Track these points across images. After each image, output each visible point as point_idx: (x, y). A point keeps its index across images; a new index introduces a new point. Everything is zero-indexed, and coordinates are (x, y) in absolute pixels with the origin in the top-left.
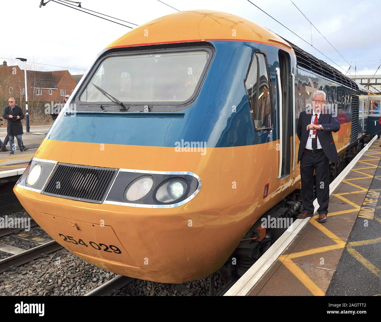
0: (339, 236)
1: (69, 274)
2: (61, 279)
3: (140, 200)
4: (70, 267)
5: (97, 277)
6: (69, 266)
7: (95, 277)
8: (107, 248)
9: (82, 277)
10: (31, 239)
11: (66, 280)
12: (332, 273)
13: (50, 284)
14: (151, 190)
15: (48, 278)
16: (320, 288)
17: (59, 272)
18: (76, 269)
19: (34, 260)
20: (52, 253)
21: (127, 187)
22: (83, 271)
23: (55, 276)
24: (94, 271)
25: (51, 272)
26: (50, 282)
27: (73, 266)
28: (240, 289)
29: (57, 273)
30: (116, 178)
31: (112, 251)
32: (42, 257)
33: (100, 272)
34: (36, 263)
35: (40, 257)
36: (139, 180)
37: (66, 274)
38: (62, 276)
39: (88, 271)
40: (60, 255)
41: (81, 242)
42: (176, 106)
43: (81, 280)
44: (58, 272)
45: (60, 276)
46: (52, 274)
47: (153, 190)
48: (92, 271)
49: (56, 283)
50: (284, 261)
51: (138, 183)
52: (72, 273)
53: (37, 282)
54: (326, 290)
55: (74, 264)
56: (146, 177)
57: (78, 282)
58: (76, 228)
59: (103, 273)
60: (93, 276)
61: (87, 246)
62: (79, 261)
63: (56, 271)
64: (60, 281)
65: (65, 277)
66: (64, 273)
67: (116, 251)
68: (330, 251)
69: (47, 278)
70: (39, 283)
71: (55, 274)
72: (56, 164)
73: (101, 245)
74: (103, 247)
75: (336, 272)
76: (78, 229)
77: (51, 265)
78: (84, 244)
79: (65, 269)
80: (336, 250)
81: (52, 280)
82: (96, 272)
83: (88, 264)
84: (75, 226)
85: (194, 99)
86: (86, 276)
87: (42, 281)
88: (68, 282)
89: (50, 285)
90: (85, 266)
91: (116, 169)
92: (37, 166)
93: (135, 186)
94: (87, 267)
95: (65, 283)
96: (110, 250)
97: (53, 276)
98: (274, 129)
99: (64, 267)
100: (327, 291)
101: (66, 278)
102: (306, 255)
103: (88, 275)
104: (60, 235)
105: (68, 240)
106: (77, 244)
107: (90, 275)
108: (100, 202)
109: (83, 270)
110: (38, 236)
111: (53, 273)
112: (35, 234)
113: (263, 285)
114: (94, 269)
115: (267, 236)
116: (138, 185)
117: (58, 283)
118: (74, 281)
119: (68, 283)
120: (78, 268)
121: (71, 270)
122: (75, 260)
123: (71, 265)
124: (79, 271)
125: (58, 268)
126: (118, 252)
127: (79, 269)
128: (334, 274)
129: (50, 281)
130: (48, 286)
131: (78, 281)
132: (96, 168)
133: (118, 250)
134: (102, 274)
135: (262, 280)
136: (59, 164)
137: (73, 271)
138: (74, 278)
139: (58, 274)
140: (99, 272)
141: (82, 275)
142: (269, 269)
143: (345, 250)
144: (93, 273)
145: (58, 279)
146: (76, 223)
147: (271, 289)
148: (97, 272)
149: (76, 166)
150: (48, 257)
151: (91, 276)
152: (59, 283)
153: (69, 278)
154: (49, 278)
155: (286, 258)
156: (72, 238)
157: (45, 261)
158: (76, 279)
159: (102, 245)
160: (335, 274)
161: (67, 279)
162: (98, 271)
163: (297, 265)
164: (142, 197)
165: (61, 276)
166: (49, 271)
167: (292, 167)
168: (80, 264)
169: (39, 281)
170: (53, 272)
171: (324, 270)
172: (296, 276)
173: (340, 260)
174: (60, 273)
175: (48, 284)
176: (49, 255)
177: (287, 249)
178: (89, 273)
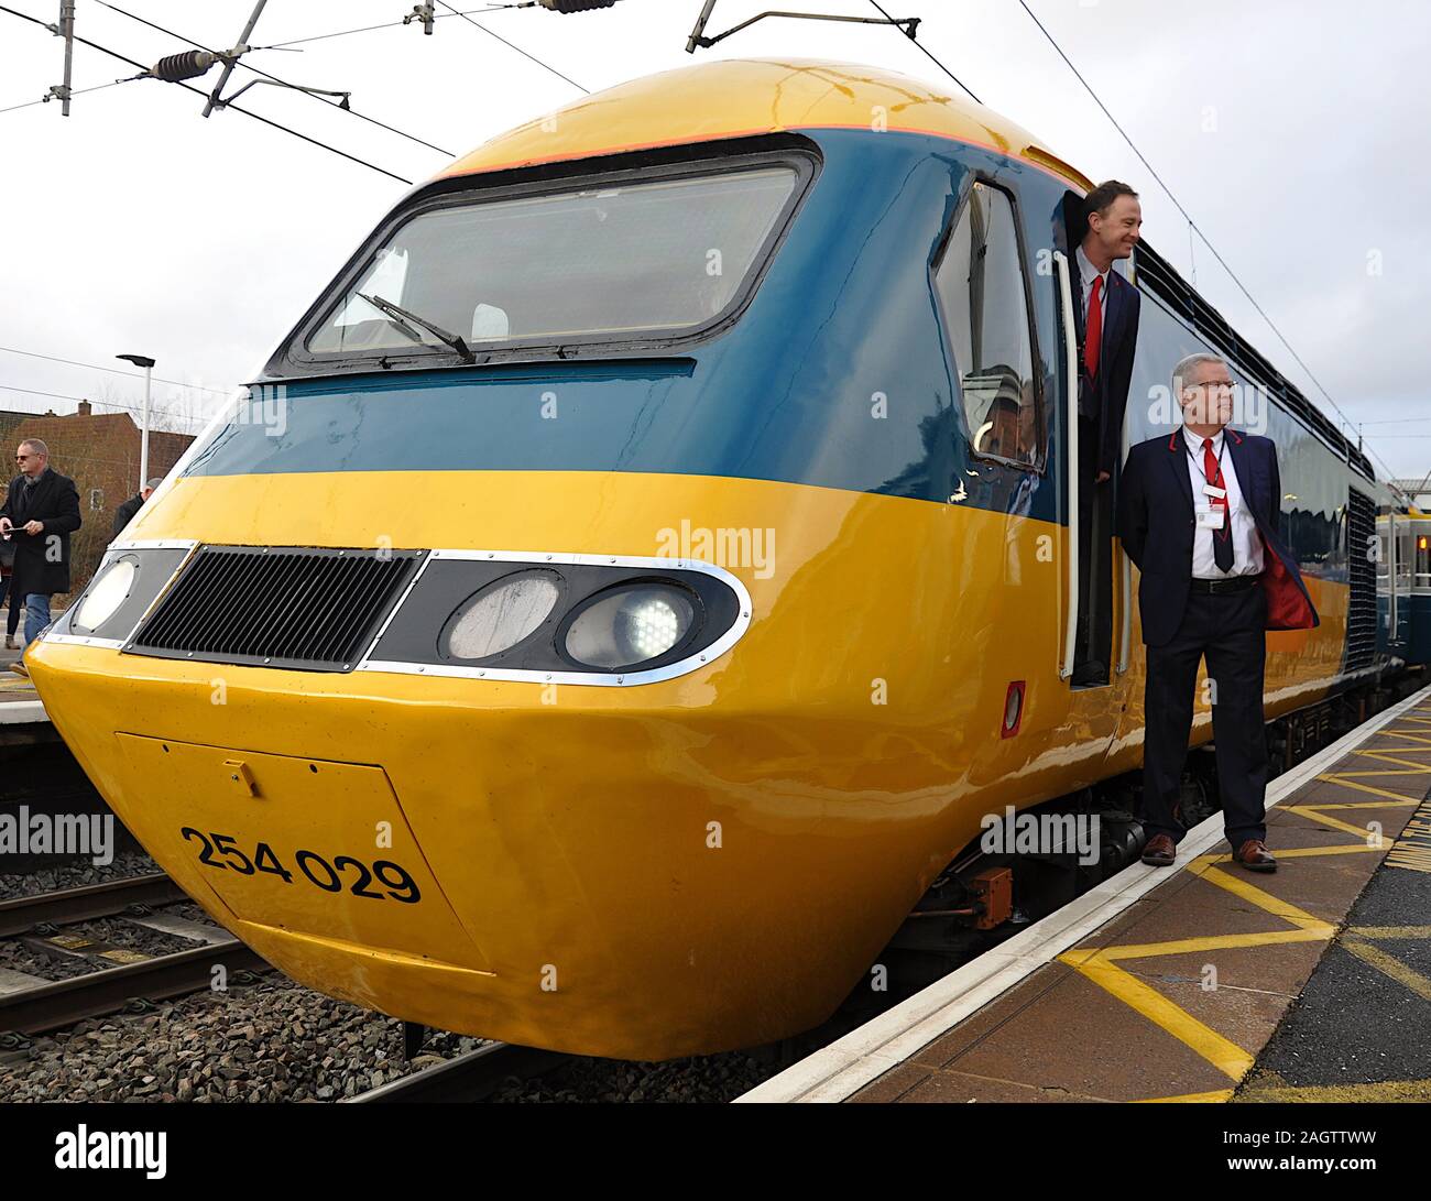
0: (1306, 909)
1: (224, 1061)
2: (192, 1078)
3: (502, 654)
4: (235, 1037)
5: (336, 1084)
6: (229, 1033)
7: (328, 1082)
8: (366, 879)
9: (276, 1079)
10: (101, 952)
11: (212, 1081)
12: (1282, 1003)
13: (146, 1090)
14: (548, 621)
15: (139, 1067)
16: (1232, 1041)
17: (187, 1052)
18: (256, 1049)
19: (98, 1018)
20: (173, 1000)
21: (456, 613)
22: (281, 1059)
23: (168, 1066)
24: (326, 1062)
25: (154, 1052)
26: (144, 1085)
27: (244, 1036)
28: (895, 1032)
29: (178, 1057)
30: (414, 580)
31: (384, 889)
32: (130, 1012)
33: (350, 1066)
34: (102, 1025)
35: (120, 1010)
36: (505, 589)
37: (212, 1061)
38: (197, 1068)
39: (304, 1060)
40: (201, 1009)
41: (267, 862)
42: (668, 343)
43: (270, 1088)
44: (182, 1054)
45: (189, 1067)
46: (157, 1056)
47: (556, 620)
48: (315, 1060)
49: (168, 1090)
50: (1081, 964)
51: (500, 600)
52: (236, 1060)
53: (95, 1080)
54: (1259, 1048)
55: (248, 1029)
56: (533, 577)
57: (255, 1092)
58: (244, 787)
59: (360, 1071)
60: (321, 1078)
61: (286, 876)
62: (270, 1023)
63: (177, 1050)
64: (184, 1084)
65: (207, 1071)
66: (206, 1057)
67: (399, 892)
68: (1275, 946)
69: (135, 1068)
70: (102, 1082)
71: (171, 1057)
72: (192, 548)
73: (340, 862)
74: (350, 876)
75: (1298, 1003)
76: (256, 790)
77: (157, 1032)
78: (278, 870)
79: (212, 1043)
80: (1298, 944)
81: (154, 1077)
82: (332, 1066)
83: (305, 1034)
84: (241, 776)
85: (734, 317)
86: (292, 1077)
87: (116, 1077)
88: (214, 1088)
89: (145, 1095)
90: (292, 1040)
91: (419, 553)
92: (119, 569)
93: (488, 606)
94: (298, 1046)
95: (206, 1092)
96: (375, 885)
97: (161, 1064)
98: (1045, 473)
99: (210, 1038)
100: (1262, 1051)
101: (213, 1075)
102: (1172, 951)
103: (299, 1075)
104: (187, 832)
105: (216, 856)
106: (249, 870)
107: (309, 1076)
108: (346, 667)
109: (283, 1051)
110: (125, 947)
111: (164, 1053)
112: (118, 942)
113: (994, 1025)
114: (327, 1055)
115: (1016, 916)
116: (499, 606)
117: (176, 1090)
118: (240, 1088)
119: (219, 1092)
120: (263, 1045)
121: (234, 1048)
122: (258, 1018)
123: (240, 1032)
124: (265, 1056)
125: (186, 1039)
126: (407, 893)
127: (268, 1051)
128: (1289, 1005)
129: (147, 1079)
130: (137, 1095)
131: (260, 1088)
132: (342, 553)
133: (408, 882)
134: (354, 1073)
135: (988, 1012)
136: (205, 548)
137: (244, 1054)
138: (244, 1077)
139: (183, 1060)
140: (345, 1067)
141: (275, 1069)
142: (1021, 984)
143: (1334, 946)
144: (322, 1067)
145: (177, 1078)
146: (250, 765)
147: (1026, 1037)
148: (339, 1068)
149: (265, 550)
150: (153, 1010)
151: (312, 1081)
152: (180, 1092)
153: (222, 1076)
154: (144, 1068)
155: (1091, 957)
156: (231, 840)
157: (141, 1022)
158: (250, 1082)
159: (346, 865)
160: (1294, 1007)
161: (215, 1078)
162: (342, 1063)
163: (1136, 977)
164: (509, 645)
165: (193, 1066)
166: (150, 1047)
167: (1118, 659)
168: (274, 1033)
169: (103, 1075)
170: (161, 1050)
171: (1249, 993)
172: (1134, 1005)
173: (1314, 971)
174: (188, 1056)
175: (136, 1091)
176: (158, 1007)
177: (1095, 934)
178: (305, 1068)
